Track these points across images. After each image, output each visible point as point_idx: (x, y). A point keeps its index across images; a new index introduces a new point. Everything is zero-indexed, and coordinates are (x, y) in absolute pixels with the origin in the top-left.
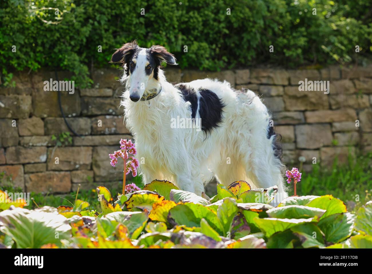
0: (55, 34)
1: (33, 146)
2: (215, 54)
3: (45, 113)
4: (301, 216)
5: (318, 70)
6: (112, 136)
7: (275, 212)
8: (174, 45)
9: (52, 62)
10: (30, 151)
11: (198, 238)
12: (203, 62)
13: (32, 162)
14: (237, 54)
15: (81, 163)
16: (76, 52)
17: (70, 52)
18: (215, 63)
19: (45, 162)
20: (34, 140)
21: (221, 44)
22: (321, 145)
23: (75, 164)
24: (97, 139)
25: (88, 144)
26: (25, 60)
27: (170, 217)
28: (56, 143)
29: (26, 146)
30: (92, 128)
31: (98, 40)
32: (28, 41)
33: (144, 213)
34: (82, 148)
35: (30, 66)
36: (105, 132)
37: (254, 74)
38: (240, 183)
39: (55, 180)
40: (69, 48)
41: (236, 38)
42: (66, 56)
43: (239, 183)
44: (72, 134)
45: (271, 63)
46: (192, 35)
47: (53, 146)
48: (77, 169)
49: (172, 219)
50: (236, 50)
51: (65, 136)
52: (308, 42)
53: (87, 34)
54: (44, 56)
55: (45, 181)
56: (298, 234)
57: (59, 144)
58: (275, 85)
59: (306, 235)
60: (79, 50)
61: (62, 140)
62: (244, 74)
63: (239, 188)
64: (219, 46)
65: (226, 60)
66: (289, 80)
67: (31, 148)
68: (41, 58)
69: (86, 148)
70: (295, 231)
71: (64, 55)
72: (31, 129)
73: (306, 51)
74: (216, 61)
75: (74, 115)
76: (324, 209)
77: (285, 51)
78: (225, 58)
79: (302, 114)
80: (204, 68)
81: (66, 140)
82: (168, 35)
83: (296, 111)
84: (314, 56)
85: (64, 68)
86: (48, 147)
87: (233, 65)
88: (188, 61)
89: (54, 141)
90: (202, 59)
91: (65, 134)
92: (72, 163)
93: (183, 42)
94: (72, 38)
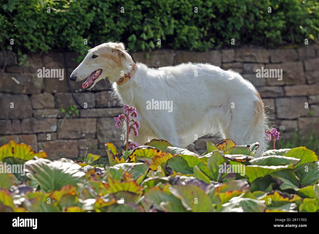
0: (63, 20)
1: (45, 117)
2: (204, 36)
3: (55, 89)
4: (279, 164)
5: (296, 49)
6: (114, 109)
7: (257, 161)
8: (167, 28)
9: (61, 44)
10: (43, 122)
11: (192, 181)
12: (193, 43)
13: (45, 131)
14: (224, 36)
15: (87, 132)
16: (81, 35)
17: (76, 35)
18: (204, 44)
19: (56, 132)
20: (45, 113)
21: (209, 27)
22: (299, 115)
23: (82, 133)
24: (101, 111)
25: (93, 116)
26: (37, 42)
27: (168, 166)
28: (65, 115)
29: (39, 118)
30: (96, 102)
31: (100, 25)
32: (40, 26)
33: (145, 164)
34: (88, 119)
35: (41, 48)
36: (108, 105)
37: (239, 54)
38: (227, 141)
39: (64, 147)
40: (76, 32)
41: (222, 22)
42: (73, 39)
43: (225, 141)
44: (78, 107)
45: (254, 44)
46: (183, 20)
47: (62, 118)
48: (83, 138)
49: (169, 168)
50: (222, 32)
51: (72, 109)
52: (286, 24)
53: (91, 20)
54: (54, 39)
55: (56, 148)
56: (276, 178)
57: (67, 116)
58: (257, 63)
59: (283, 179)
60: (84, 33)
61: (70, 112)
62: (229, 54)
63: (226, 145)
64: (207, 29)
65: (214, 41)
66: (270, 58)
67: (43, 120)
68: (51, 40)
69: (91, 119)
70: (273, 176)
71: (71, 38)
72: (43, 102)
73: (285, 33)
74: (205, 42)
75: (80, 90)
76: (299, 158)
77: (266, 32)
78: (212, 40)
79: (281, 88)
80: (194, 49)
81: (74, 112)
82: (162, 20)
83: (276, 86)
84: (292, 37)
85: (71, 49)
86: (58, 118)
87: (219, 46)
88: (179, 42)
89: (63, 113)
90: (192, 40)
91: (73, 107)
92: (79, 133)
93: (176, 26)
94: (78, 23)
